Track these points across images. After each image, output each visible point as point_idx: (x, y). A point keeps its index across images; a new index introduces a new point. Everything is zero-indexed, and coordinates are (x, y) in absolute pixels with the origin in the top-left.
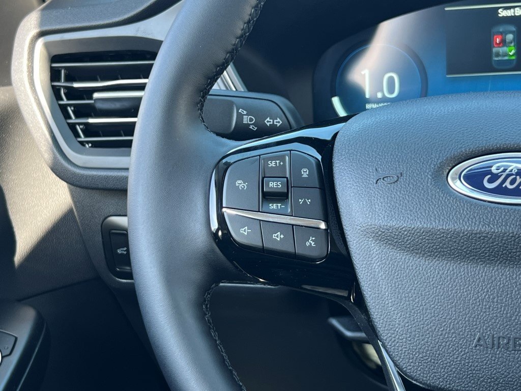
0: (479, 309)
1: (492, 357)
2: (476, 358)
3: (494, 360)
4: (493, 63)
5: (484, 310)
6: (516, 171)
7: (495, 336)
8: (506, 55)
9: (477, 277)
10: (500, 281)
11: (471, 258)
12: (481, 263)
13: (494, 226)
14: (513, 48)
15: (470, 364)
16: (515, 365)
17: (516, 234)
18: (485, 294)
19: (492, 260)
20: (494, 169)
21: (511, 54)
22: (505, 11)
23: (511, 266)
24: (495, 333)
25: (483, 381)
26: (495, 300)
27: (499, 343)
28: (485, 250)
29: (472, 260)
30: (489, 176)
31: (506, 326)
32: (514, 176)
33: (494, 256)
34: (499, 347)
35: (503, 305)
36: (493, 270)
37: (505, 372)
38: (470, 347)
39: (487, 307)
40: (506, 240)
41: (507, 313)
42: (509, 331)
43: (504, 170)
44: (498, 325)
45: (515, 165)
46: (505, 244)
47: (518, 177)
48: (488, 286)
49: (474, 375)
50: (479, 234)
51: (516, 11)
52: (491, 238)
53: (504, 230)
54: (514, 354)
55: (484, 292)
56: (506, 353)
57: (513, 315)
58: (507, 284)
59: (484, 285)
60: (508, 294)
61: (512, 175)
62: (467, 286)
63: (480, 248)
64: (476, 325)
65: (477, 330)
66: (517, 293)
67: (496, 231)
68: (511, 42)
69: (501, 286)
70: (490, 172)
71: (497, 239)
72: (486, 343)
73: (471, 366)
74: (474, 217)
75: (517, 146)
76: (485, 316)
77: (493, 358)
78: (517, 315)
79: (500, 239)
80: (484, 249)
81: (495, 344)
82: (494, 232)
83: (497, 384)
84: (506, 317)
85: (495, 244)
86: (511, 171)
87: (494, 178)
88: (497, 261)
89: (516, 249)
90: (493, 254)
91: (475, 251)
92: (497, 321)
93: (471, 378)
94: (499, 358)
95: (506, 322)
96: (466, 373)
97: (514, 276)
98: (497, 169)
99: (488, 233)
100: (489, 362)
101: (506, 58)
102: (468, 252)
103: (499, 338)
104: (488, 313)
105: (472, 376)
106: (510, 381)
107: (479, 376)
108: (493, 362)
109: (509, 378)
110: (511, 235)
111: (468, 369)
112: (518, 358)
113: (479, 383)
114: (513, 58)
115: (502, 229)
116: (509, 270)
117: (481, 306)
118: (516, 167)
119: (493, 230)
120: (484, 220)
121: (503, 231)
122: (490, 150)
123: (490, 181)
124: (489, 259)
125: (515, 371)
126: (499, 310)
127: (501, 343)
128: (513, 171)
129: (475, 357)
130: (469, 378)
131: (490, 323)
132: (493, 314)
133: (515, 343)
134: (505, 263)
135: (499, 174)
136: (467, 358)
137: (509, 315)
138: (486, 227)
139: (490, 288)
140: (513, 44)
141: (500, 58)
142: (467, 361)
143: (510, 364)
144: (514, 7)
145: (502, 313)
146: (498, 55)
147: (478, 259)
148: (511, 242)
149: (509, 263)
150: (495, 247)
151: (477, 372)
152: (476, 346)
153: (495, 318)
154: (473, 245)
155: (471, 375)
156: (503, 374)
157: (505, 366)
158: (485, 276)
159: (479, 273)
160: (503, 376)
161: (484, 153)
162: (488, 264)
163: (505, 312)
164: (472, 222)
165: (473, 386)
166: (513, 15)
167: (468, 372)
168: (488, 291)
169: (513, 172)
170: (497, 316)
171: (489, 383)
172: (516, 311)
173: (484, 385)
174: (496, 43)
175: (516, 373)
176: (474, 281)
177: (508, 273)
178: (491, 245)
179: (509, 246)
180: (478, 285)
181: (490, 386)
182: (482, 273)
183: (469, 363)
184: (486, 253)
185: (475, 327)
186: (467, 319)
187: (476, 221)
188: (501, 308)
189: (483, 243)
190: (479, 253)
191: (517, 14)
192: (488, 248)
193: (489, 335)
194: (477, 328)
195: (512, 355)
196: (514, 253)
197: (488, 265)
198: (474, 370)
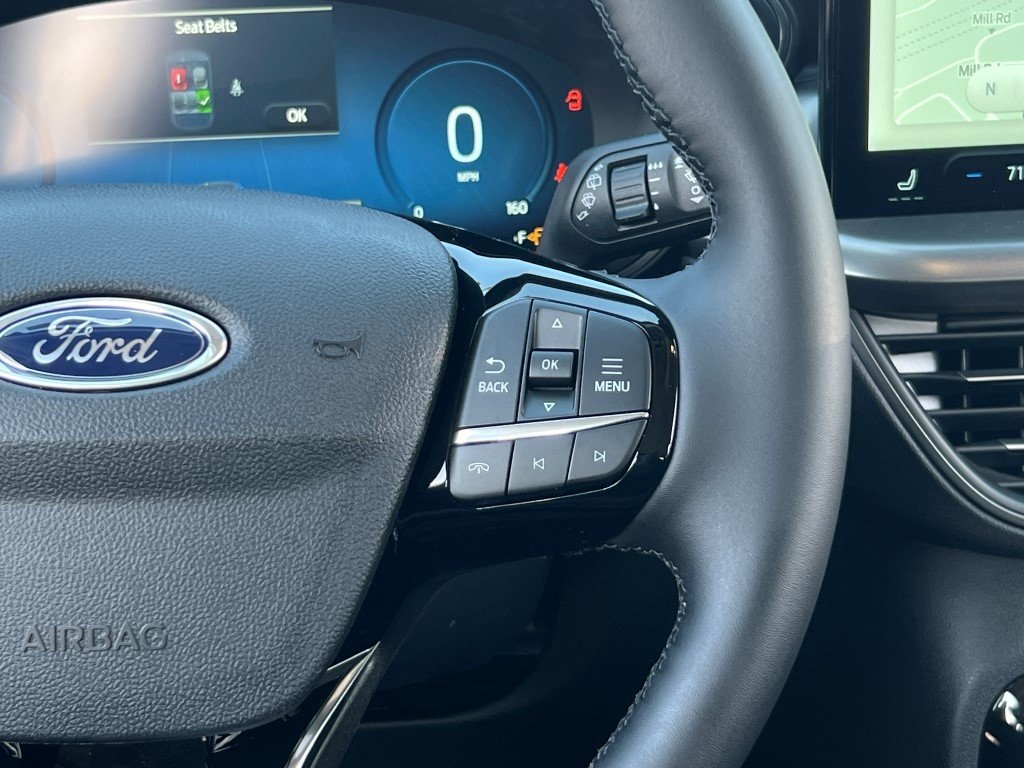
0: (30, 582)
1: (55, 667)
2: (26, 671)
3: (60, 672)
4: (174, 121)
5: (37, 585)
6: (91, 331)
7: (59, 628)
8: (195, 104)
9: (24, 526)
10: (64, 529)
11: (11, 492)
12: (30, 499)
13: (47, 432)
14: (207, 93)
15: (18, 682)
16: (96, 676)
17: (87, 444)
18: (38, 554)
19: (50, 493)
20: (52, 330)
21: (204, 103)
22: (187, 25)
23: (83, 501)
24: (58, 623)
25: (42, 711)
26: (57, 563)
27: (66, 640)
28: (34, 476)
29: (13, 495)
30: (44, 341)
31: (78, 609)
32: (87, 341)
33: (53, 486)
34: (66, 648)
35: (72, 571)
36: (52, 510)
37: (80, 690)
38: (17, 653)
39: (43, 577)
40: (71, 455)
41: (77, 587)
42: (83, 618)
43: (70, 331)
44: (64, 609)
45: (90, 319)
46: (69, 462)
47: (94, 342)
48: (44, 540)
49: (26, 702)
50: (23, 446)
51: (207, 27)
52: (43, 453)
53: (66, 438)
54: (93, 657)
55: (36, 552)
56: (79, 656)
57: (89, 587)
58: (76, 533)
59: (36, 538)
60: (78, 552)
61: (84, 337)
62: (6, 542)
63: (25, 474)
64: (24, 611)
65: (27, 621)
66: (95, 547)
67: (52, 441)
68: (203, 82)
69: (67, 538)
70: (45, 335)
71: (54, 454)
72: (44, 644)
73: (19, 686)
74: (13, 416)
75: (94, 286)
76: (40, 595)
77: (58, 669)
78: (96, 587)
79: (59, 455)
80: (33, 474)
81: (60, 643)
82: (47, 443)
83: (68, 714)
84: (77, 593)
85: (51, 463)
86: (83, 330)
87: (51, 344)
88: (57, 495)
89: (89, 470)
90: (50, 481)
91: (17, 478)
92: (61, 602)
93: (21, 708)
94: (67, 668)
95: (78, 602)
96: (12, 700)
97: (89, 519)
98: (57, 329)
99: (37, 445)
100: (50, 676)
101: (196, 111)
102: (6, 481)
103: (66, 631)
104: (45, 589)
105: (22, 705)
106: (89, 706)
107: (34, 703)
108: (57, 676)
109: (87, 701)
110: (78, 446)
111: (14, 693)
112: (100, 664)
113: (35, 715)
114: (209, 110)
115: (62, 437)
116: (79, 509)
117: (32, 577)
118: (92, 323)
119: (46, 439)
120: (30, 421)
121: (64, 439)
122: (46, 293)
123: (45, 351)
124: (42, 492)
125: (96, 688)
126: (64, 582)
127: (71, 639)
128: (86, 331)
129: (25, 669)
130: (18, 708)
131: (49, 606)
132: (54, 589)
133: (94, 638)
134: (72, 496)
135: (61, 338)
136: (12, 673)
137: (81, 588)
138: (33, 434)
139: (47, 543)
140: (206, 86)
141: (185, 111)
142: (12, 678)
143: (88, 675)
144: (203, 18)
145: (69, 586)
146: (180, 105)
147: (24, 492)
148: (79, 458)
149: (78, 497)
150: (52, 469)
151: (31, 696)
152: (26, 650)
153: (58, 596)
154: (14, 468)
155: (20, 703)
156: (76, 695)
157: (78, 680)
158: (38, 521)
159: (26, 518)
160: (77, 698)
161: (35, 301)
162: (44, 500)
163: (75, 584)
164: (9, 427)
165: (26, 721)
166: (202, 32)
167: (14, 698)
168: (43, 549)
169: (86, 333)
170: (60, 593)
171: (53, 713)
172: (93, 581)
173: (44, 719)
174: (176, 84)
175: (98, 691)
176: (18, 534)
177: (78, 514)
178: (45, 465)
179: (77, 467)
180: (26, 540)
181: (55, 719)
182: (32, 517)
183: (14, 681)
184: (37, 481)
185: (23, 615)
186: (7, 603)
187: (16, 424)
188: (67, 578)
189: (31, 462)
190: (25, 481)
191: (208, 31)
192: (39, 471)
193: (48, 627)
194: (26, 617)
195: (89, 660)
196: (86, 477)
197: (42, 503)
198: (25, 693)
